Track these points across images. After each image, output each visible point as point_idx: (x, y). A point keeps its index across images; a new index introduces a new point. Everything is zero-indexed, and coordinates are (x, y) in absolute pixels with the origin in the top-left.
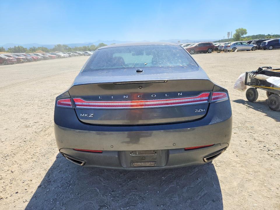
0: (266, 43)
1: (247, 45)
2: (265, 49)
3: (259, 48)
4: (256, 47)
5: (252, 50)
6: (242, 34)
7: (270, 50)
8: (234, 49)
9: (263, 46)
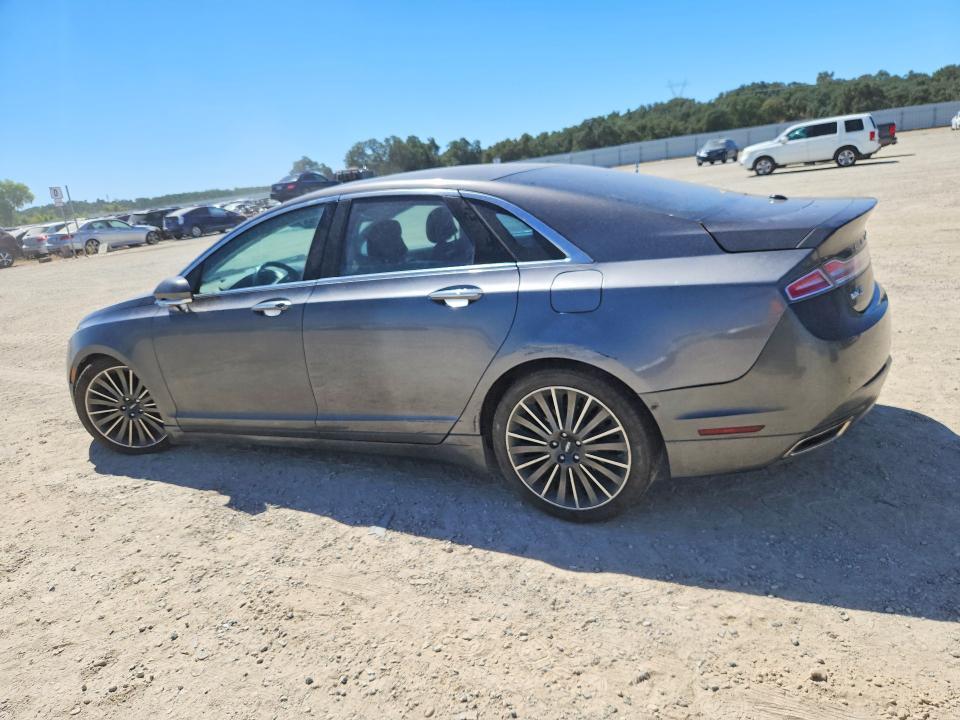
0: (176, 218)
1: (125, 229)
2: (179, 237)
3: (163, 236)
4: (156, 232)
5: (148, 242)
6: (19, 202)
7: (196, 239)
8: (91, 246)
9: (172, 227)
